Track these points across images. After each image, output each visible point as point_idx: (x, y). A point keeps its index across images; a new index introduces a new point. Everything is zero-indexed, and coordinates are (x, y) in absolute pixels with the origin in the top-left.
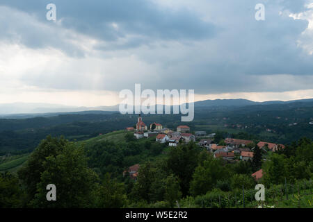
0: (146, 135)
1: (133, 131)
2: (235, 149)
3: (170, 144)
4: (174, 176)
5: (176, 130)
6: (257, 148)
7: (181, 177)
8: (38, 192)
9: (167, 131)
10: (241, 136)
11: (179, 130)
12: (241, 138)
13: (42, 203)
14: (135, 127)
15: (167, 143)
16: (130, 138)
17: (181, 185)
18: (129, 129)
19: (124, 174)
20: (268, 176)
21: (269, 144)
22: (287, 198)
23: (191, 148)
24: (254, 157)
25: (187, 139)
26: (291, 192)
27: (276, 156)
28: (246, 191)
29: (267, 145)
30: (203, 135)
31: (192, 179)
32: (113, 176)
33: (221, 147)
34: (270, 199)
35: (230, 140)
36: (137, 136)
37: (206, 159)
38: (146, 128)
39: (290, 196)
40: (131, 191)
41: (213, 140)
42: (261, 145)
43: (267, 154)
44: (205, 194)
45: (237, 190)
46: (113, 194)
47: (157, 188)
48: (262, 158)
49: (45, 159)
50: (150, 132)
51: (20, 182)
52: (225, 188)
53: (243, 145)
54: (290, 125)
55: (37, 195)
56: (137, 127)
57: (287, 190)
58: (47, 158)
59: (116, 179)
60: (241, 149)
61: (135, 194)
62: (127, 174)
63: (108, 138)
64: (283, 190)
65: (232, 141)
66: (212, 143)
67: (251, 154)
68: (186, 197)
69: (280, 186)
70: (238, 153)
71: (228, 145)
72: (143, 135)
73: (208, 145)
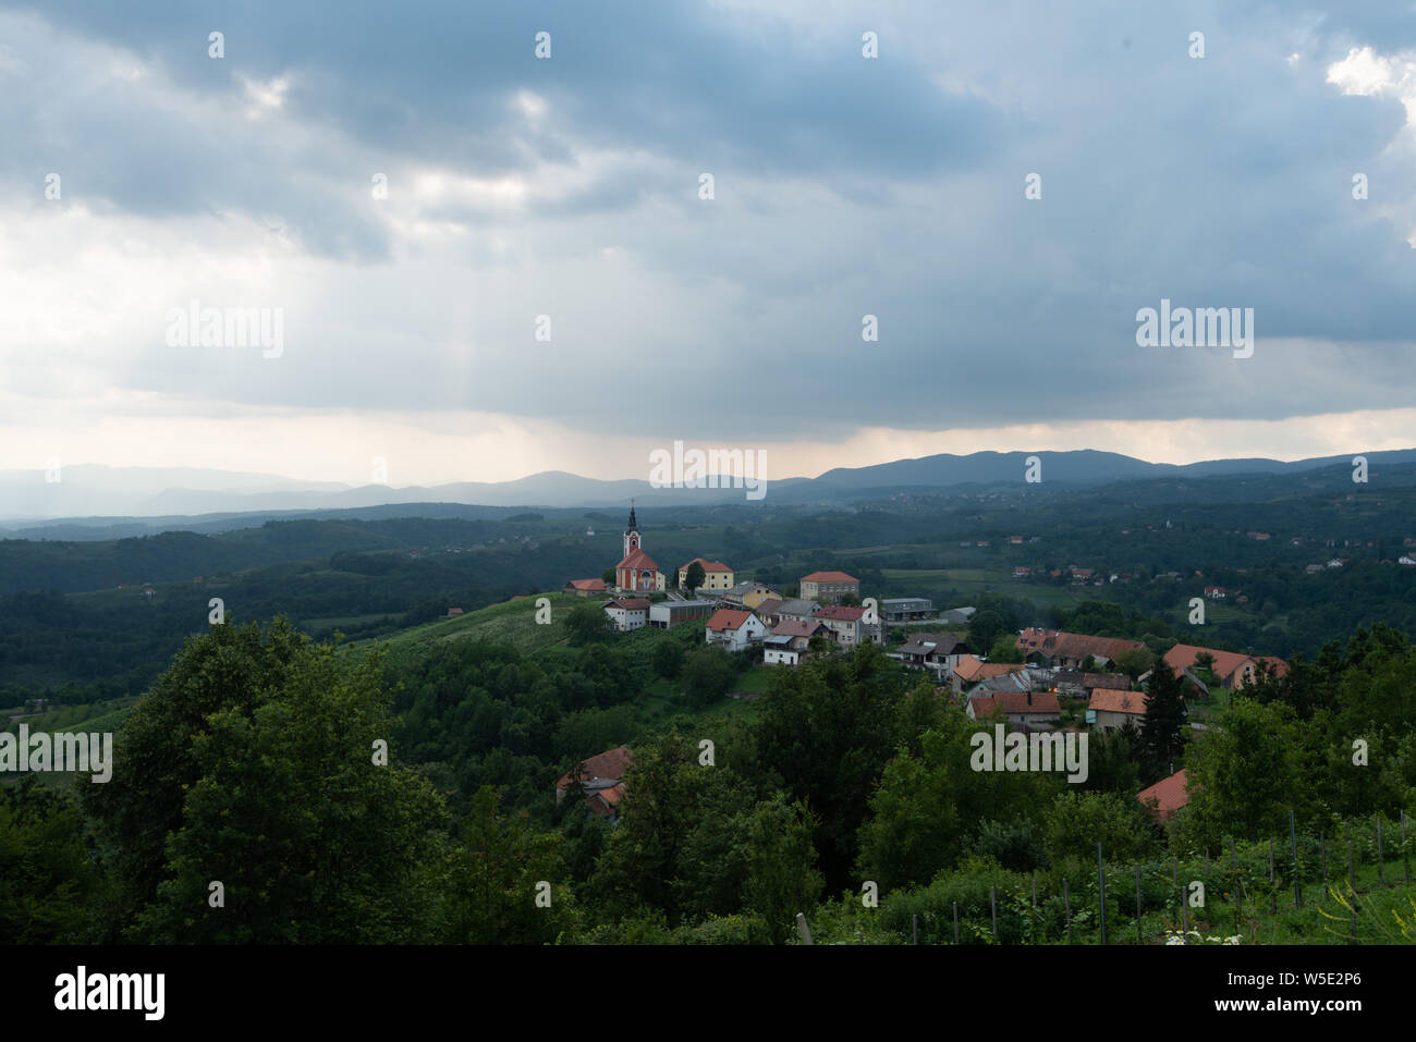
0: (661, 613)
1: (602, 595)
2: (1063, 676)
3: (771, 657)
4: (788, 803)
5: (794, 593)
6: (1163, 676)
7: (820, 804)
8: (172, 875)
9: (755, 598)
10: (1091, 620)
11: (809, 589)
12: (1092, 628)
13: (189, 922)
14: (611, 579)
15: (756, 650)
16: (586, 626)
17: (824, 843)
18: (584, 586)
19: (560, 792)
20: (1211, 799)
21: (1216, 654)
22: (1300, 903)
23: (865, 672)
24: (1149, 717)
25: (848, 634)
26: (1314, 875)
27: (1248, 709)
28: (1112, 870)
29: (1206, 661)
30: (921, 614)
31: (871, 814)
32: (508, 803)
33: (999, 670)
34: (1220, 908)
35: (1042, 636)
36: (621, 618)
37: (932, 724)
38: (661, 581)
39: (1313, 891)
40: (593, 870)
41: (963, 636)
42: (1181, 658)
43: (1210, 701)
44: (927, 884)
45: (1072, 865)
46: (509, 884)
47: (713, 853)
48: (1184, 721)
49: (204, 725)
50: (678, 602)
51: (92, 825)
52: (1018, 858)
53: (1100, 660)
54: (1312, 568)
55: (165, 886)
56: (621, 576)
57: (1299, 865)
58: (212, 718)
59: (523, 813)
60: (1090, 679)
61: (611, 884)
62: (576, 794)
63: (487, 626)
64: (1281, 866)
65: (1050, 642)
66: (961, 649)
67: (1138, 702)
68: (840, 899)
69: (1267, 846)
70: (1075, 697)
71: (1030, 659)
72: (648, 615)
73: (942, 660)
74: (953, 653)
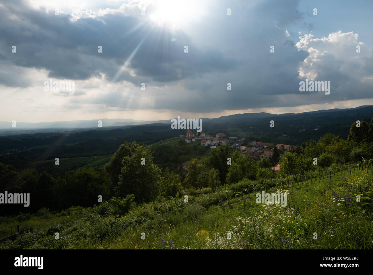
0: (194, 140)
1: (184, 137)
2: (259, 149)
3: (212, 147)
4: (215, 170)
5: (215, 137)
6: (276, 149)
7: (220, 170)
8: (119, 181)
9: (209, 137)
10: (264, 140)
11: (217, 136)
12: (264, 141)
13: (123, 188)
14: (186, 135)
15: (209, 146)
16: (182, 143)
17: (220, 175)
18: (181, 136)
19: (179, 169)
20: (284, 168)
21: (284, 145)
22: (298, 185)
23: (227, 149)
24: (273, 155)
25: (224, 143)
26: (301, 181)
27: (290, 154)
28: (267, 180)
29: (283, 146)
30: (236, 140)
31: (228, 172)
32: (170, 171)
33: (249, 148)
34: (285, 186)
35: (256, 143)
36: (187, 141)
37: (238, 157)
38: (194, 135)
39: (300, 183)
40: (184, 181)
41: (243, 143)
42: (279, 146)
43: (283, 153)
44: (237, 183)
45: (261, 179)
46: (171, 183)
47: (202, 178)
48: (279, 156)
49: (124, 158)
50: (196, 138)
51: (108, 174)
52: (252, 178)
53: (265, 147)
54: (300, 131)
55: (119, 183)
56: (187, 134)
57: (298, 179)
58: (125, 157)
59: (173, 172)
60: (264, 150)
61: (187, 183)
62: (181, 169)
63: (167, 143)
64: (295, 179)
65: (257, 144)
66: (242, 145)
67: (272, 153)
68: (223, 185)
69: (292, 176)
70: (261, 153)
71: (254, 147)
72: (192, 140)
73: (239, 147)
74: (241, 146)
